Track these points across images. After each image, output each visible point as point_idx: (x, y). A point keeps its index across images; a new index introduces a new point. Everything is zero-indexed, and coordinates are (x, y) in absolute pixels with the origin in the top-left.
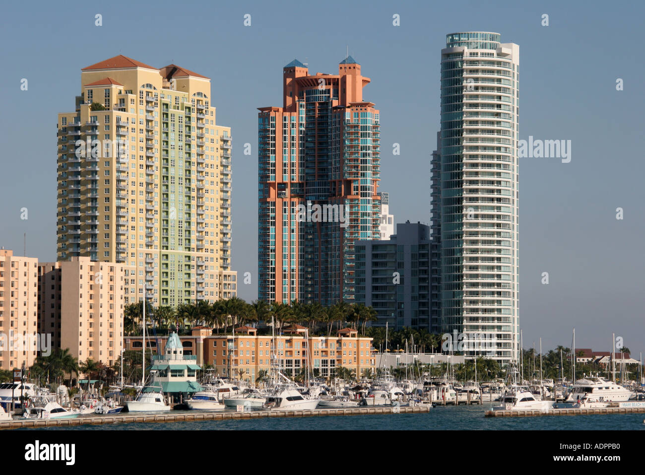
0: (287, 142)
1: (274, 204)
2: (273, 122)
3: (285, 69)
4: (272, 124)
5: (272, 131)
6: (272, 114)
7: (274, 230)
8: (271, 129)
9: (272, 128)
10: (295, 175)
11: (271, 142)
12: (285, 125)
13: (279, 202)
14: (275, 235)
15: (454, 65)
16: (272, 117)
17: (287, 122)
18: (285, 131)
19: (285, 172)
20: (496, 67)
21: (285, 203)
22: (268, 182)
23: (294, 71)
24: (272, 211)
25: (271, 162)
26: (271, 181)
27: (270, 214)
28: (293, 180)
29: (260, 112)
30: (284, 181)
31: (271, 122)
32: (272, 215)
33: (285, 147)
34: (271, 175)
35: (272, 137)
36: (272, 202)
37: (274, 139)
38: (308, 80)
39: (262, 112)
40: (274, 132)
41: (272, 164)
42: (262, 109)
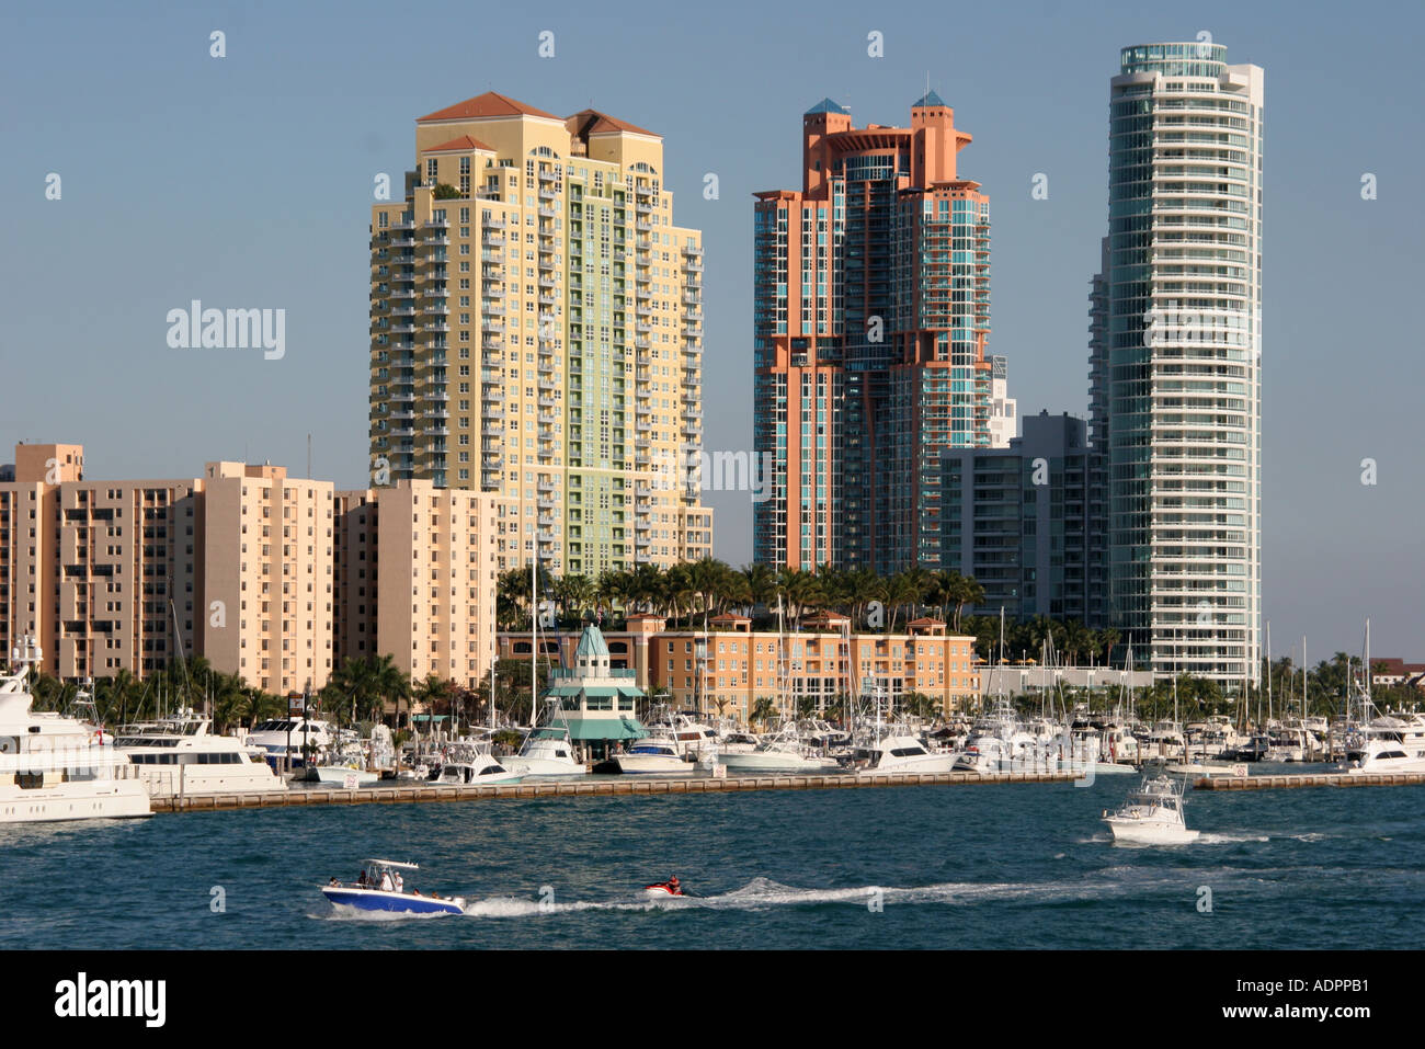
0: (809, 258)
1: (785, 378)
2: (782, 220)
3: (807, 117)
4: (780, 223)
5: (780, 236)
6: (781, 205)
7: (784, 428)
8: (778, 233)
9: (780, 230)
10: (824, 321)
11: (778, 258)
12: (806, 226)
13: (794, 373)
14: (787, 438)
15: (1135, 107)
16: (780, 211)
17: (809, 220)
18: (806, 236)
19: (805, 316)
20: (1217, 112)
21: (806, 376)
22: (773, 335)
23: (824, 121)
24: (780, 392)
25: (778, 297)
26: (779, 334)
27: (778, 397)
28: (821, 331)
29: (759, 200)
30: (804, 334)
31: (779, 220)
32: (780, 399)
33: (806, 268)
34: (778, 322)
35: (780, 248)
36: (780, 375)
37: (785, 252)
38: (850, 138)
39: (762, 200)
40: (785, 239)
41: (780, 300)
42: (762, 196)
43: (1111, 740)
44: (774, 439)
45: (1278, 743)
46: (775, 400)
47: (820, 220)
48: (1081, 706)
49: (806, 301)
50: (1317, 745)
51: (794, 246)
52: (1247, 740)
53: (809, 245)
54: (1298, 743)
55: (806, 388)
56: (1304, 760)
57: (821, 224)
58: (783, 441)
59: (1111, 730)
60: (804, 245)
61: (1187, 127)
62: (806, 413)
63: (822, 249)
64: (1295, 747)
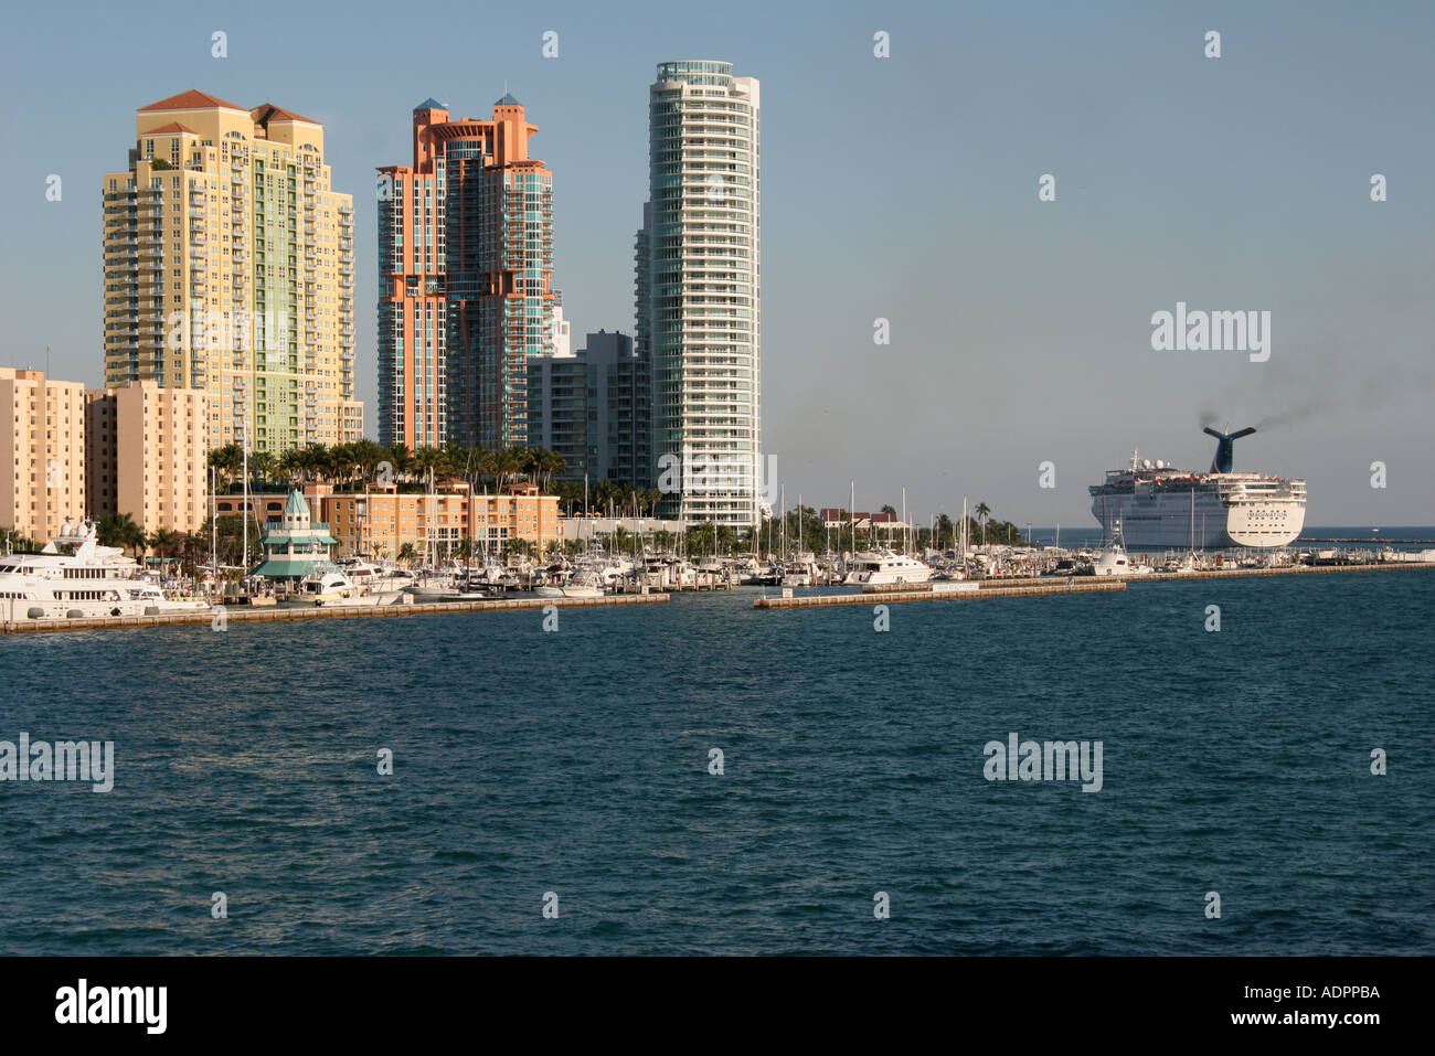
0: (419, 216)
1: (402, 305)
2: (399, 188)
3: (416, 111)
4: (398, 190)
5: (397, 200)
6: (398, 177)
7: (401, 344)
8: (396, 198)
9: (398, 196)
10: (431, 264)
11: (396, 217)
12: (416, 193)
13: (408, 302)
14: (404, 350)
15: (669, 106)
16: (397, 181)
17: (419, 188)
18: (417, 200)
20: (727, 111)
21: (417, 304)
22: (393, 273)
23: (429, 114)
24: (398, 316)
25: (396, 245)
26: (397, 272)
28: (429, 271)
30: (416, 273)
31: (396, 188)
32: (398, 321)
33: (417, 224)
34: (396, 263)
35: (397, 209)
36: (398, 303)
37: (401, 212)
38: (449, 128)
41: (398, 248)
43: (678, 572)
44: (395, 351)
45: (792, 572)
46: (395, 321)
47: (427, 188)
48: (648, 548)
50: (819, 573)
51: (408, 207)
52: (766, 570)
53: (419, 207)
54: (806, 572)
55: (418, 313)
56: (810, 585)
57: (428, 191)
58: (401, 352)
59: (678, 565)
60: (415, 207)
62: (418, 332)
63: (428, 209)
64: (804, 575)
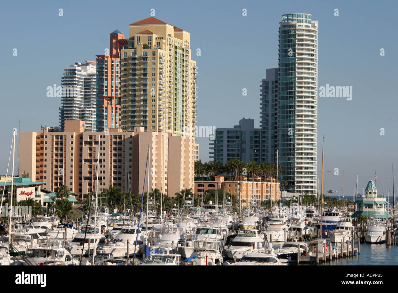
0: (114, 74)
1: (107, 108)
2: (106, 63)
3: (111, 34)
4: (106, 64)
5: (105, 68)
6: (106, 59)
7: (106, 122)
8: (105, 67)
9: (105, 66)
10: (118, 92)
11: (105, 74)
12: (113, 65)
13: (109, 107)
14: (107, 125)
15: (289, 31)
16: (106, 61)
17: (114, 64)
18: (113, 68)
19: (112, 91)
20: (311, 33)
21: (113, 107)
22: (103, 96)
23: (117, 36)
24: (105, 112)
25: (105, 85)
26: (105, 95)
27: (105, 113)
28: (117, 95)
29: (98, 57)
30: (112, 96)
31: (105, 63)
32: (105, 114)
33: (113, 77)
34: (105, 92)
35: (105, 71)
36: (105, 107)
37: (107, 72)
38: (124, 41)
39: (99, 58)
40: (107, 69)
41: (105, 86)
42: (98, 56)
44: (103, 125)
46: (104, 114)
47: (117, 64)
49: (113, 86)
51: (109, 71)
53: (114, 71)
55: (113, 111)
57: (117, 65)
58: (106, 126)
60: (112, 71)
61: (304, 37)
62: (113, 118)
63: (117, 72)
